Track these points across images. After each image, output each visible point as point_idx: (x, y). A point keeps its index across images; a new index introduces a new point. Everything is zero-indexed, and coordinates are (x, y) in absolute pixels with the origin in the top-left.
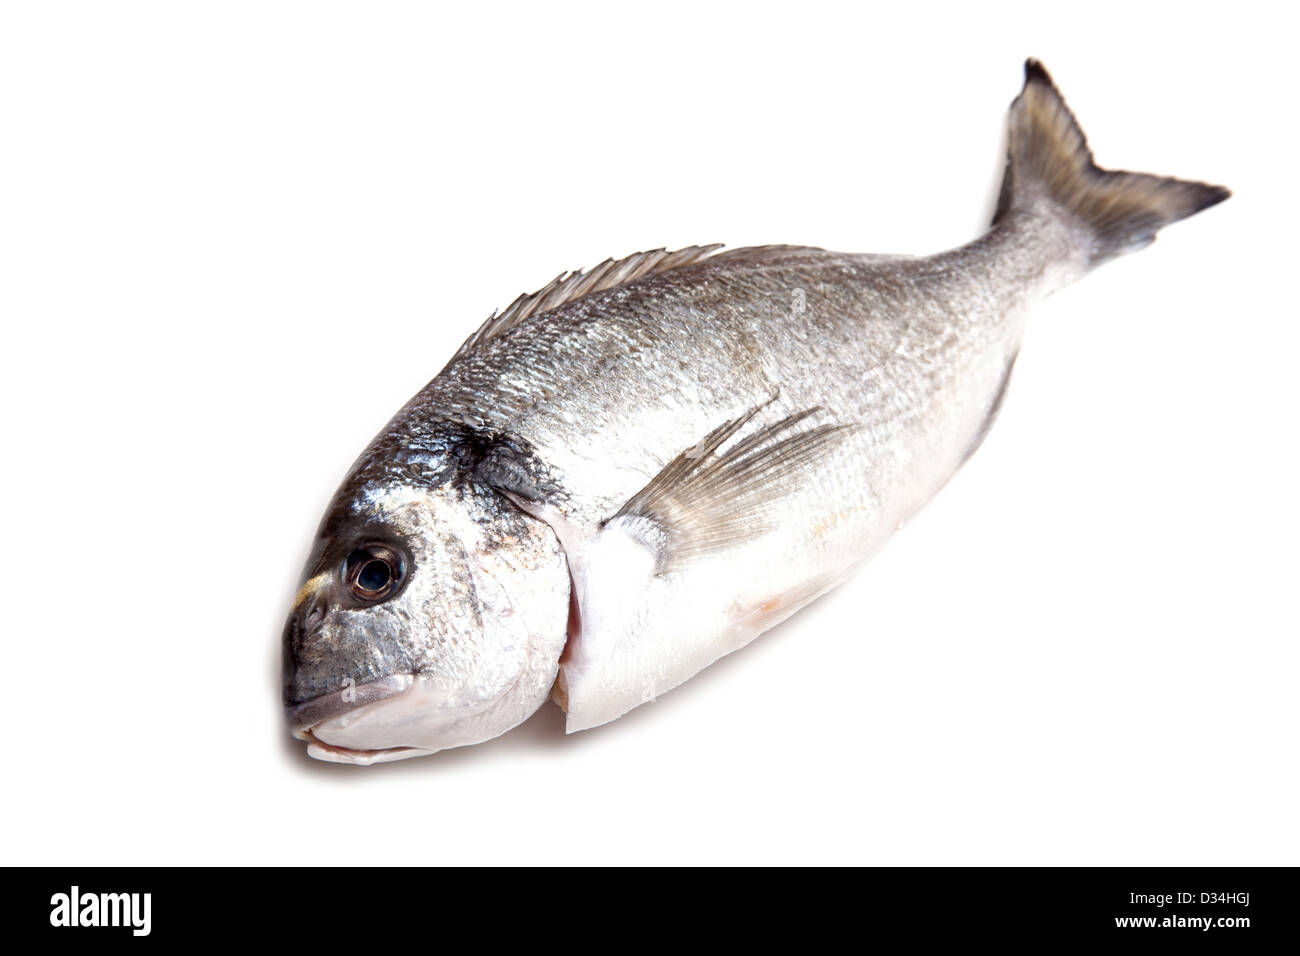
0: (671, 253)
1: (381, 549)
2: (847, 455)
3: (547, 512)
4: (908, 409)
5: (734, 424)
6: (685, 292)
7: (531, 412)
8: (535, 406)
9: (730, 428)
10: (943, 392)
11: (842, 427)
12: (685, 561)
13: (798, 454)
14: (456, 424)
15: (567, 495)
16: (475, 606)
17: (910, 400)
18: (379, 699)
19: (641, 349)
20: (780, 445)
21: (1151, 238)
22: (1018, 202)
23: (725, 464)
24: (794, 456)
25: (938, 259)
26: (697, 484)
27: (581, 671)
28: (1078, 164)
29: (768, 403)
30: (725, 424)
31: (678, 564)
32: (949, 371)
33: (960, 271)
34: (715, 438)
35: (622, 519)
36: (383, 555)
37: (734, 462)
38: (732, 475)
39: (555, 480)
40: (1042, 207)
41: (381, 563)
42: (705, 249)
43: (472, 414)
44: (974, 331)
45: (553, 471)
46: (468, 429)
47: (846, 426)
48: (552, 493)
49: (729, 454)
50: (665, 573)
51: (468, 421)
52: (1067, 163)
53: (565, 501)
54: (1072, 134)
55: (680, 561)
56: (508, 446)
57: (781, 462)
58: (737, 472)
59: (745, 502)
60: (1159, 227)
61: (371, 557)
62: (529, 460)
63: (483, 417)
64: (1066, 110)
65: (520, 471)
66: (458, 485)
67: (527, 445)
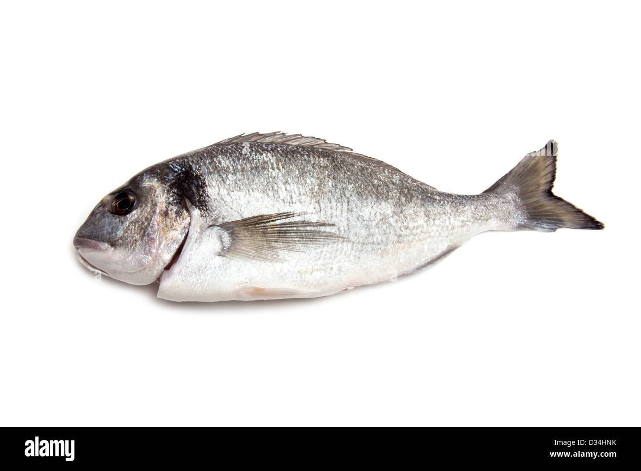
0: (326, 143)
1: (132, 195)
2: (335, 249)
3: (196, 212)
4: (379, 244)
5: (291, 214)
6: (314, 157)
7: (216, 172)
8: (219, 171)
9: (288, 215)
10: (402, 245)
11: (340, 237)
12: (234, 255)
13: (312, 238)
14: (189, 164)
15: (207, 209)
16: (145, 232)
17: (382, 241)
18: (97, 248)
19: (276, 170)
20: (307, 231)
21: (554, 230)
22: (499, 190)
23: (277, 228)
24: (309, 238)
25: (440, 194)
26: (259, 229)
27: (169, 276)
28: (543, 188)
29: (312, 213)
30: (288, 213)
31: (230, 256)
32: (411, 238)
33: (446, 203)
34: (280, 216)
35: (219, 228)
36: (131, 198)
37: (282, 229)
38: (278, 233)
39: (206, 201)
40: (510, 196)
41: (129, 200)
42: (343, 147)
43: (197, 163)
44: (434, 228)
45: (207, 198)
46: (191, 167)
47: (343, 238)
48: (202, 205)
49: (281, 224)
50: (223, 256)
51: (194, 166)
52: (539, 185)
53: (204, 211)
54: (550, 176)
55: (232, 255)
56: (198, 181)
57: (303, 238)
58: (279, 233)
59: (273, 245)
60: (560, 227)
61: (127, 196)
62: (201, 190)
63: (199, 167)
64: (555, 165)
65: (195, 191)
66: (171, 186)
67: (205, 184)
